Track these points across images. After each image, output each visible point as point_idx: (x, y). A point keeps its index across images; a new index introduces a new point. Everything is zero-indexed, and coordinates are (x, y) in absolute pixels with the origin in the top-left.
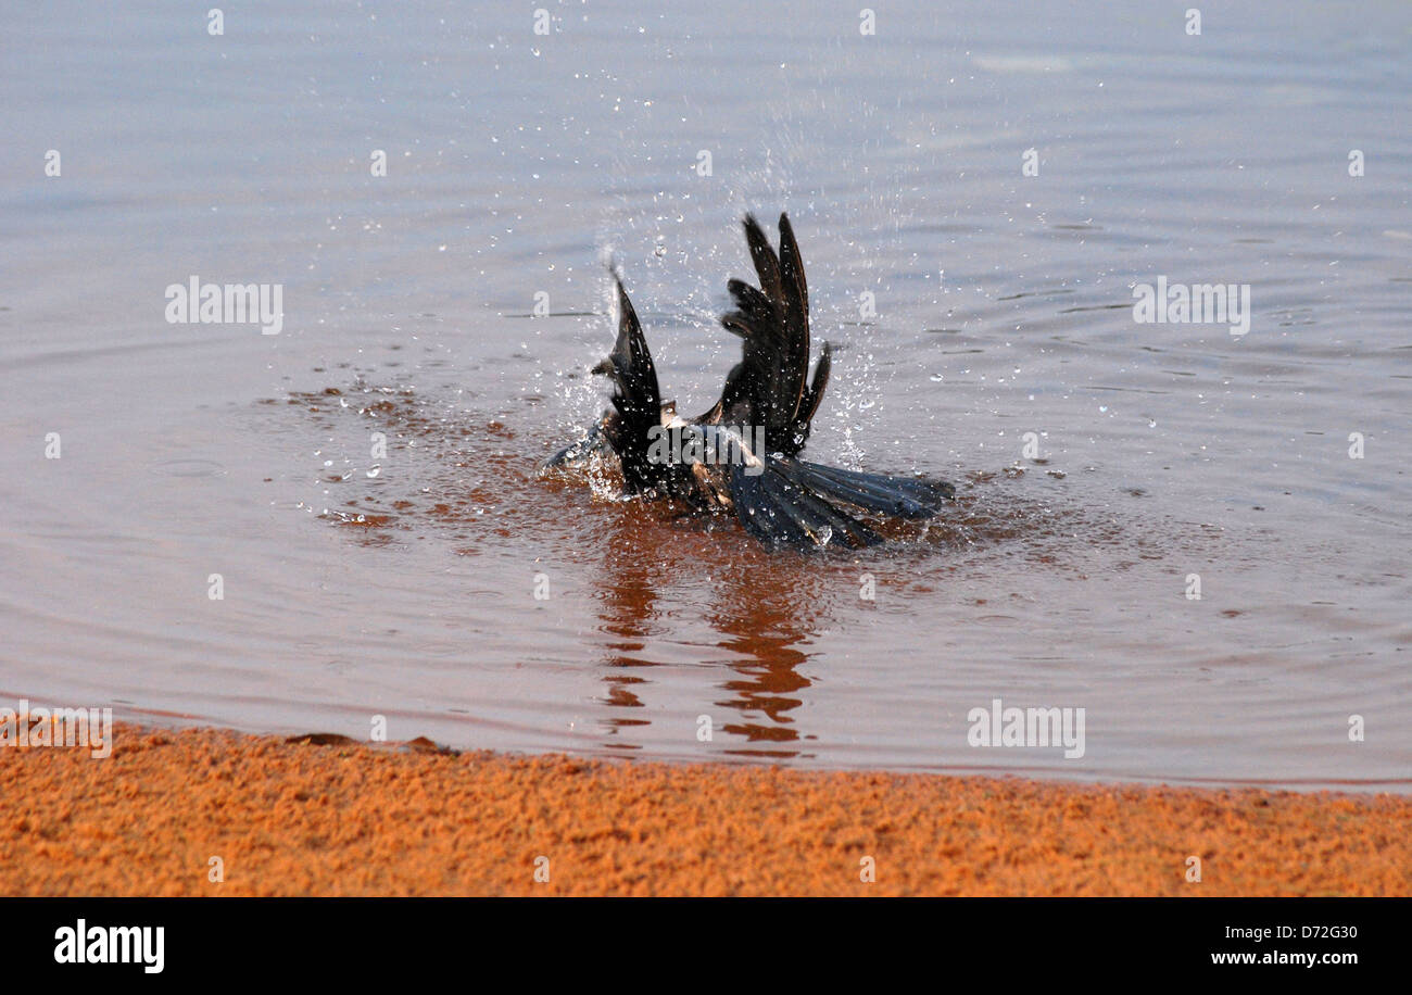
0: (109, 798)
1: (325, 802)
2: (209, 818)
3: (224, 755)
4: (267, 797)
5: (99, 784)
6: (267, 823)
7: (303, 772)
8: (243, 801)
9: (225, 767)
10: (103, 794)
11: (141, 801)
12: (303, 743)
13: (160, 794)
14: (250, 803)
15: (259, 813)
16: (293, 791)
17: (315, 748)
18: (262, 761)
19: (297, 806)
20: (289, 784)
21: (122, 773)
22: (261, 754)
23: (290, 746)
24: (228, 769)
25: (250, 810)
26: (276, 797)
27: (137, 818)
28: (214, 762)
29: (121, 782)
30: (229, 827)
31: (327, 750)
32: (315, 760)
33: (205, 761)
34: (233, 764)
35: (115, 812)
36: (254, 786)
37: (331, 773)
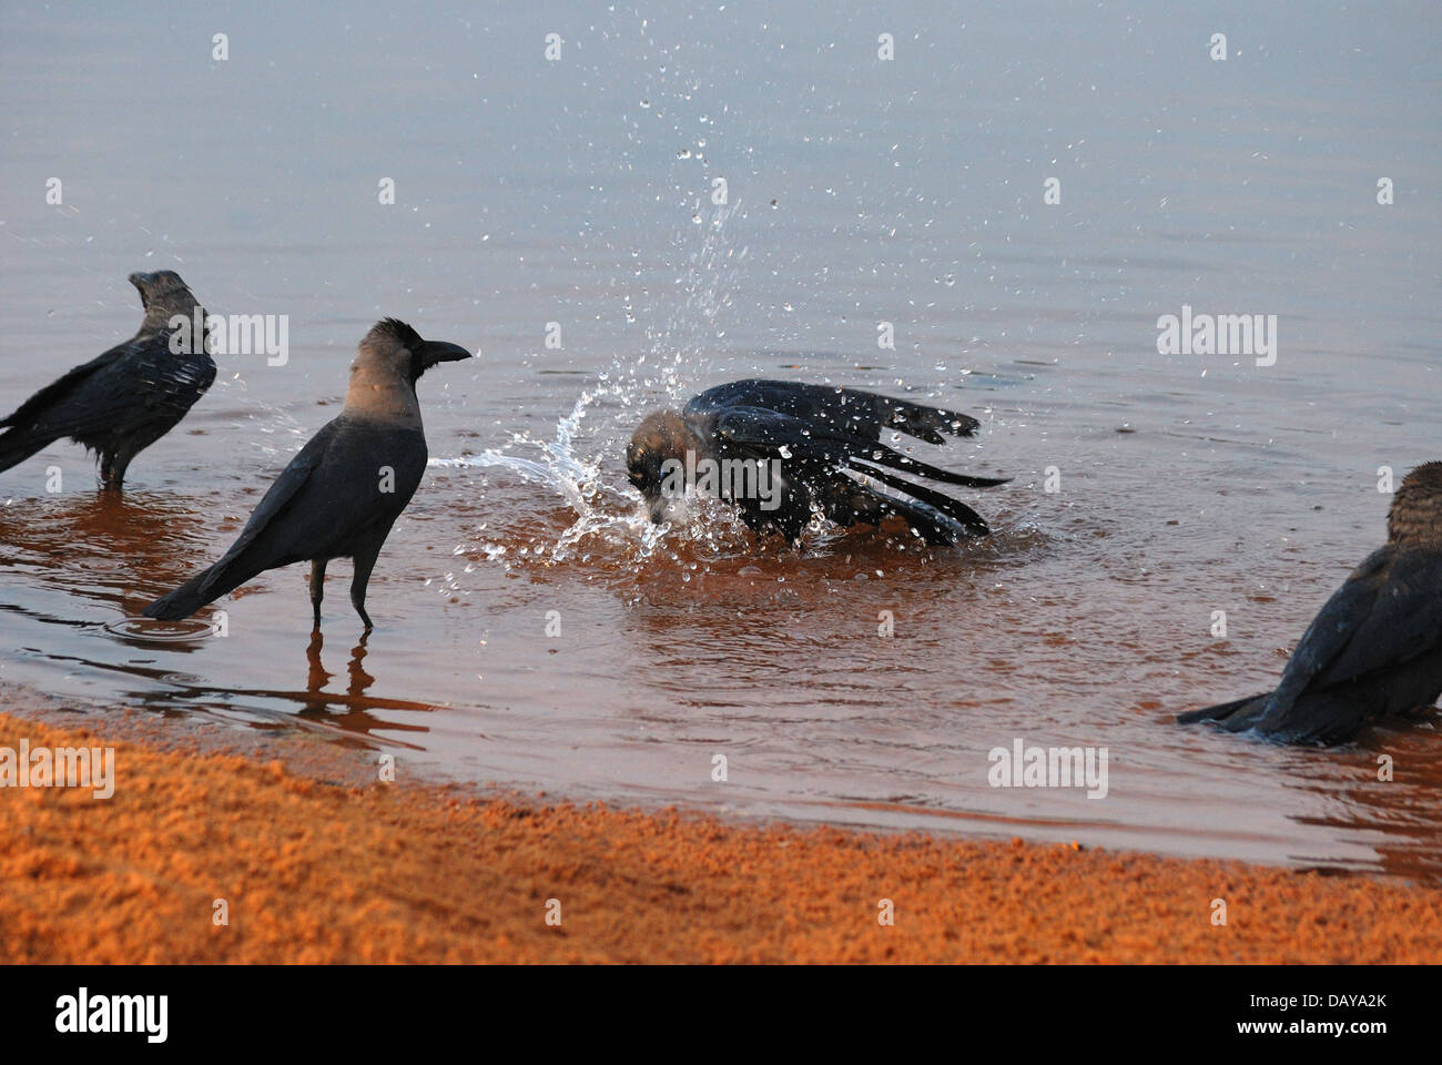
0: (1141, 915)
1: (1345, 926)
2: (1238, 936)
3: (1239, 882)
4: (1289, 919)
5: (1130, 902)
6: (1293, 944)
7: (1317, 899)
8: (1267, 922)
9: (1242, 891)
10: (1135, 912)
11: (1172, 918)
12: (1310, 874)
13: (1188, 914)
14: (1275, 925)
15: (1284, 934)
16: (1313, 916)
17: (1322, 879)
18: (1276, 889)
19: (1319, 929)
20: (1307, 909)
21: (1149, 894)
22: (1274, 882)
23: (1300, 877)
24: (1246, 894)
25: (1274, 930)
26: (1297, 921)
27: (1172, 934)
28: (1230, 888)
29: (1150, 902)
30: (1258, 945)
31: (1335, 882)
32: (1325, 890)
33: (1223, 886)
34: (1250, 890)
35: (1149, 927)
36: (1273, 910)
37: (1344, 901)
